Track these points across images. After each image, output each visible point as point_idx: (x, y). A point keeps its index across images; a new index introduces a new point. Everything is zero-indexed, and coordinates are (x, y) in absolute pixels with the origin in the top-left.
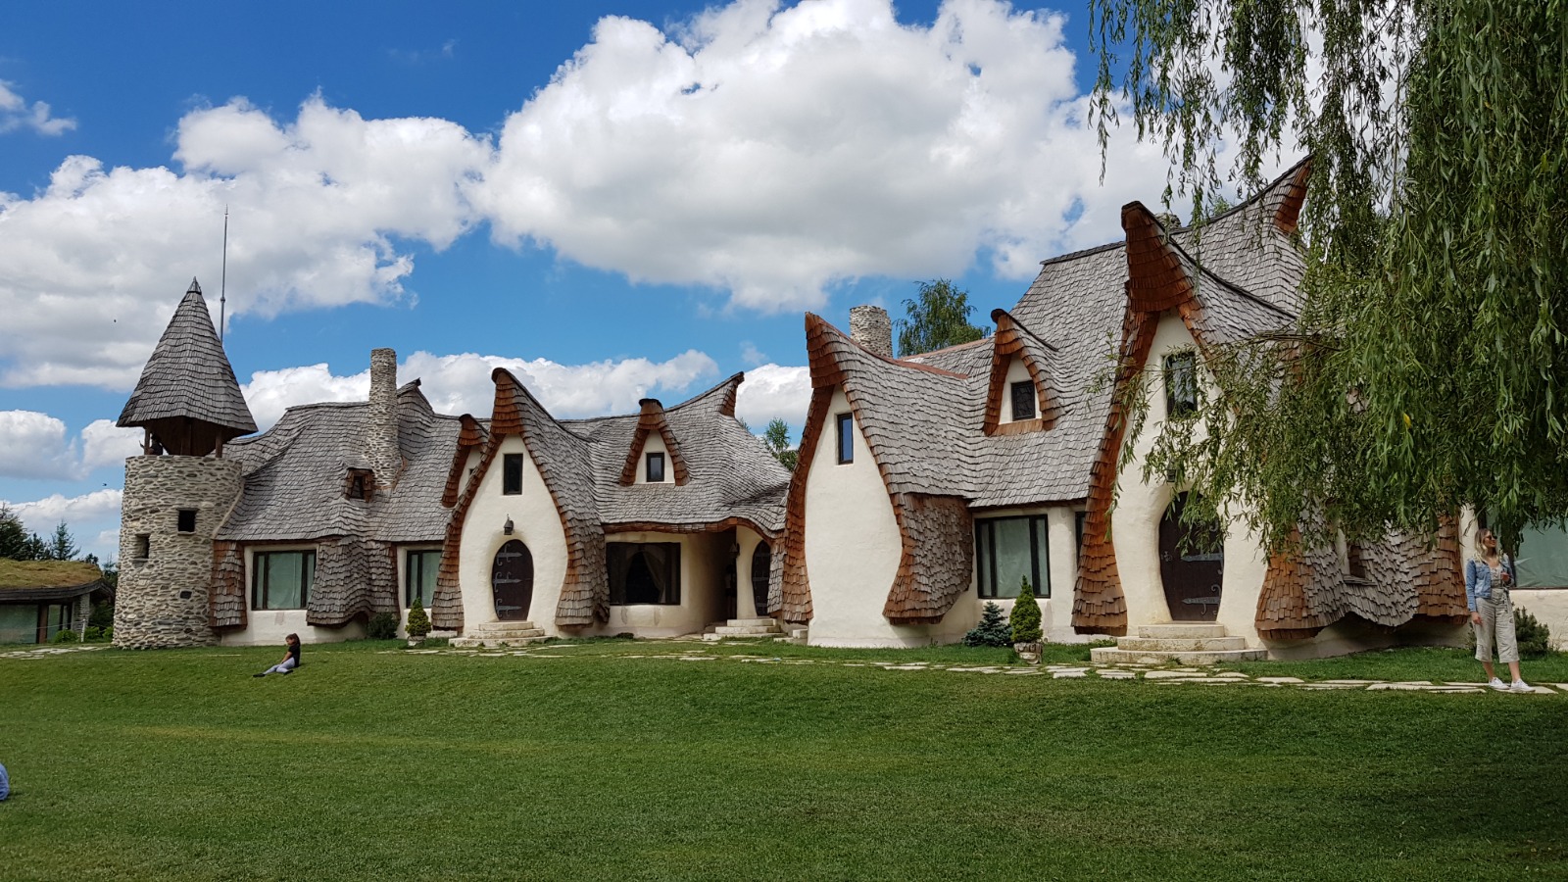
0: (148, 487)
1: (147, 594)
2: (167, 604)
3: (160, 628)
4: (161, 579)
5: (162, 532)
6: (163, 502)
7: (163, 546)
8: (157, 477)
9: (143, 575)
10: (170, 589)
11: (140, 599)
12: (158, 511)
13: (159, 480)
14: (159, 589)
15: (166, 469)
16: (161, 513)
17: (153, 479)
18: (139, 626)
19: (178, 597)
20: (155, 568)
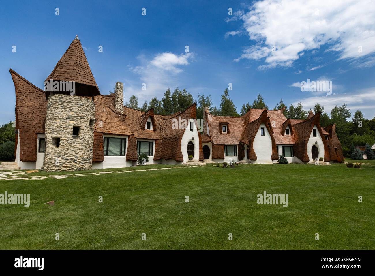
0: (80, 109)
1: (79, 149)
2: (86, 153)
3: (84, 162)
4: (85, 144)
5: (86, 127)
6: (85, 116)
7: (86, 131)
8: (83, 106)
9: (77, 142)
10: (87, 148)
11: (76, 151)
12: (84, 118)
13: (84, 107)
14: (84, 147)
15: (87, 104)
16: (85, 119)
17: (82, 106)
18: (76, 162)
19: (89, 151)
20: (83, 140)
